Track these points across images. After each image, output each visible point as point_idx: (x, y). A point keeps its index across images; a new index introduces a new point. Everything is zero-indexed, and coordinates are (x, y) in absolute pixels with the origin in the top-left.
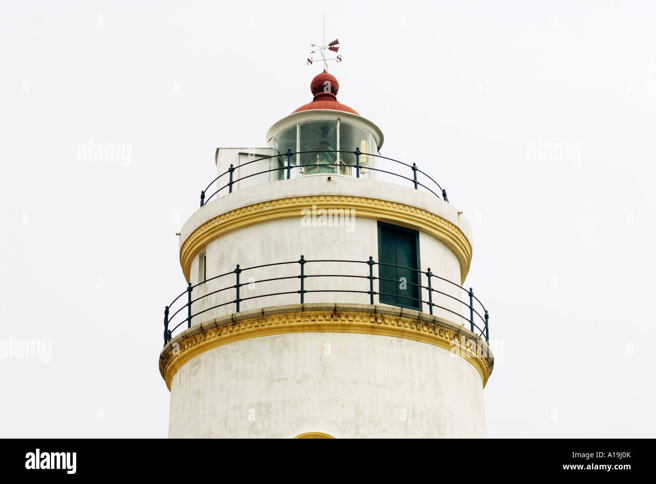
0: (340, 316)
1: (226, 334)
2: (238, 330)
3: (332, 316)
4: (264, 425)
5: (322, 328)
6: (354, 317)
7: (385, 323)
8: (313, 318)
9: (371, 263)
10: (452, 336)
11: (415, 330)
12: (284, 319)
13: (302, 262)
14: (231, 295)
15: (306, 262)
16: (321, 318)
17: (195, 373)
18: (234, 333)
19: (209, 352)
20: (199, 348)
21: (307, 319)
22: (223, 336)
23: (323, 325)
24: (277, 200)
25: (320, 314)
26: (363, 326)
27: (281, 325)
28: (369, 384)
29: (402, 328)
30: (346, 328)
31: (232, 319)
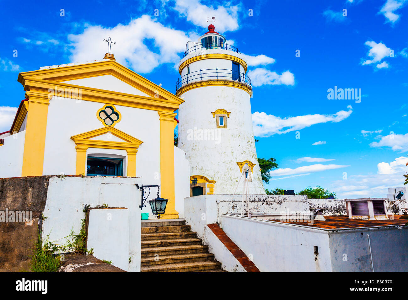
0: (226, 82)
1: (198, 85)
6: (229, 83)
13: (217, 69)
14: (200, 76)
18: (200, 85)
21: (218, 83)
23: (222, 84)
26: (231, 85)
27: (212, 84)
29: (239, 86)
30: (227, 85)
31: (200, 82)
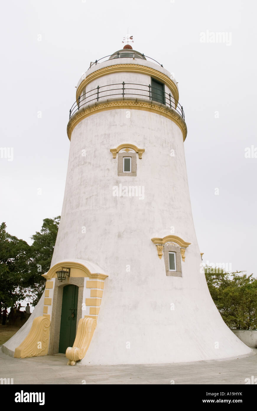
0: (138, 103)
1: (93, 110)
2: (98, 108)
3: (135, 103)
4: (107, 142)
5: (131, 107)
6: (144, 104)
7: (155, 108)
8: (127, 103)
9: (149, 87)
10: (178, 118)
11: (166, 113)
12: (116, 104)
15: (125, 84)
16: (131, 103)
17: (80, 127)
18: (96, 109)
19: (86, 118)
20: (82, 117)
21: (125, 103)
22: (91, 111)
23: (131, 106)
24: (114, 65)
25: (130, 102)
26: (147, 108)
27: (115, 105)
28: (149, 129)
29: (161, 111)
30: (140, 108)
31: (96, 104)
